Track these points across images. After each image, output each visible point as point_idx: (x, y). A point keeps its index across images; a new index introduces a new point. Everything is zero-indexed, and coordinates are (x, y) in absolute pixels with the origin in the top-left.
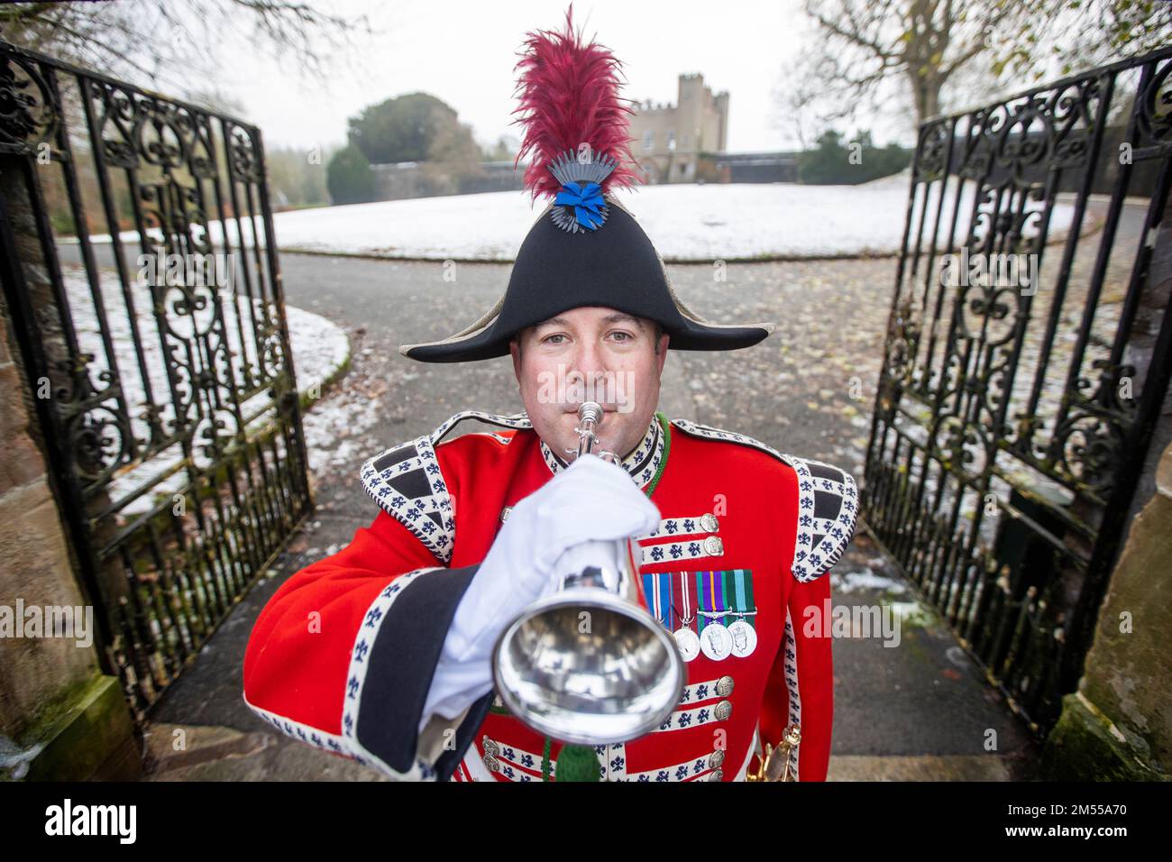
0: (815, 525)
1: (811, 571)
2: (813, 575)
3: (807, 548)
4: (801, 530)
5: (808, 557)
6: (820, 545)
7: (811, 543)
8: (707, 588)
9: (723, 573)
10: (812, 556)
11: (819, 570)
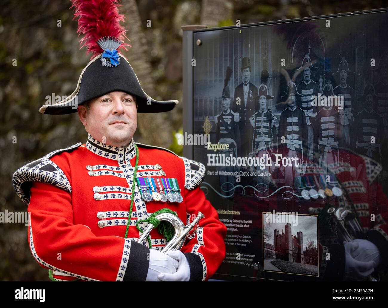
0: (191, 172)
1: (191, 185)
2: (193, 186)
3: (190, 179)
4: (186, 173)
5: (190, 181)
6: (194, 177)
7: (190, 177)
8: (165, 182)
9: (169, 179)
10: (192, 180)
11: (194, 185)
